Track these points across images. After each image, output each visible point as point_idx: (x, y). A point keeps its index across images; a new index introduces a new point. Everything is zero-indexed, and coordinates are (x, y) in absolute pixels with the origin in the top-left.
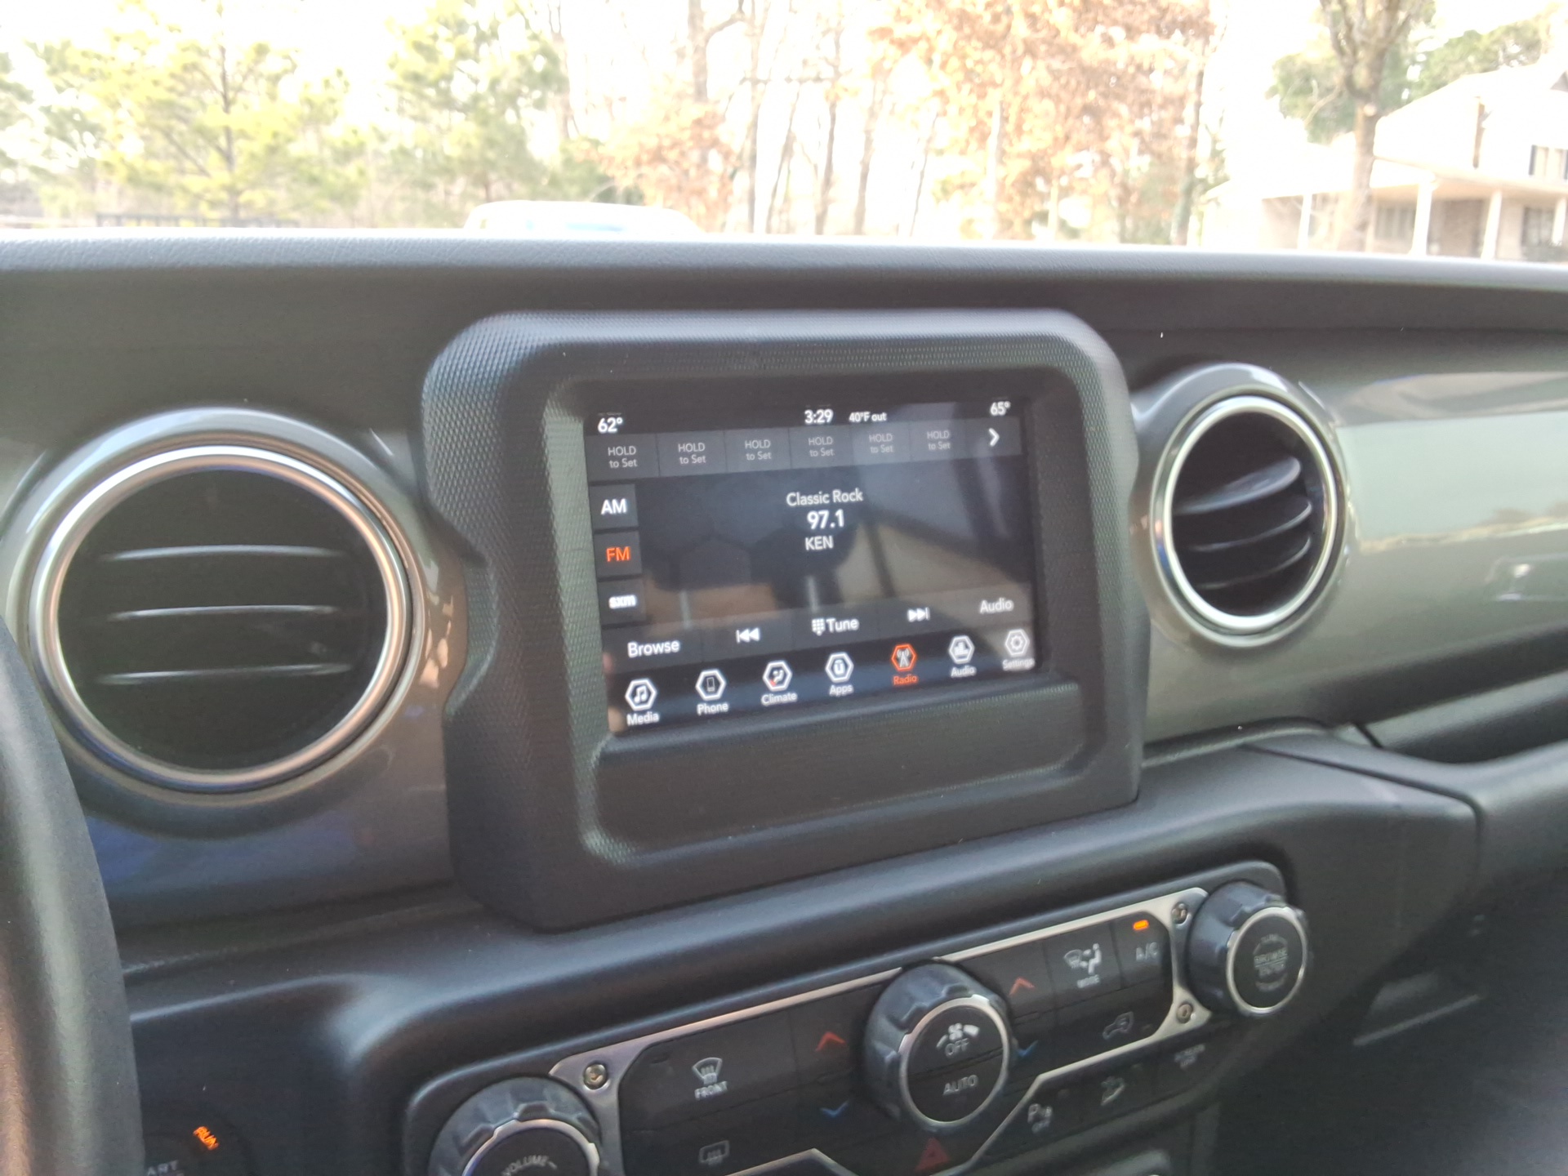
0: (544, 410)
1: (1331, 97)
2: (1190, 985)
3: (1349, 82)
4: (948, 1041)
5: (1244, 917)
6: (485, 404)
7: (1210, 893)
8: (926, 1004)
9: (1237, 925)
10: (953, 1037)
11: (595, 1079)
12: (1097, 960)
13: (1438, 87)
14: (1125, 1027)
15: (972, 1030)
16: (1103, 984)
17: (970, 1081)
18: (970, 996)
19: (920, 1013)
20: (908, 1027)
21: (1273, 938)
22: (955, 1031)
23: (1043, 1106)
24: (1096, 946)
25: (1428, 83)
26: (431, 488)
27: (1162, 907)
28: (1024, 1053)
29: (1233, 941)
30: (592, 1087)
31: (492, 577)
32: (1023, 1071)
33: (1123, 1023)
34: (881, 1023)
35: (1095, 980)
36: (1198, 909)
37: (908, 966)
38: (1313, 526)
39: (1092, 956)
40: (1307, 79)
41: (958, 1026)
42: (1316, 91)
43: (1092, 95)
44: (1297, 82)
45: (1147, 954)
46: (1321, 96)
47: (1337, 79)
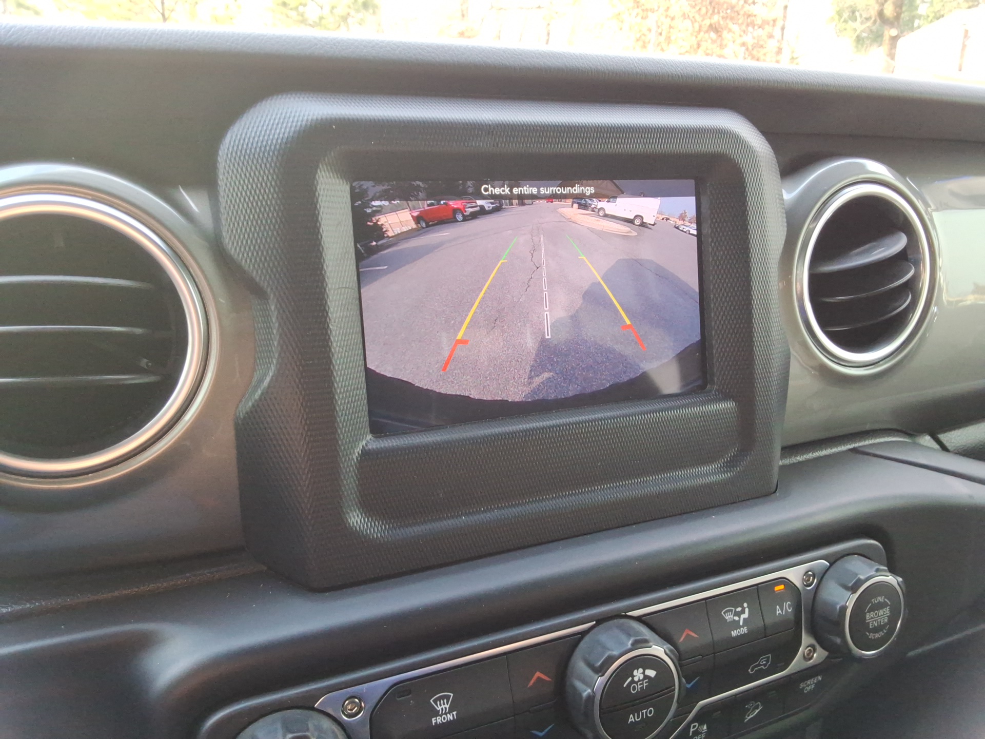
0: (316, 172)
1: (869, 24)
2: (814, 632)
3: (881, 14)
4: (633, 682)
5: (859, 583)
6: (268, 165)
7: (831, 564)
8: (616, 653)
9: (854, 589)
10: (636, 679)
11: (351, 710)
12: (746, 615)
13: (938, 19)
14: (765, 665)
15: (651, 673)
16: (750, 632)
17: (649, 712)
18: (650, 647)
19: (611, 660)
20: (600, 671)
21: (881, 599)
22: (638, 674)
23: (701, 724)
24: (745, 605)
25: (932, 15)
26: (224, 234)
27: (795, 575)
28: (689, 686)
29: (851, 601)
30: (349, 716)
31: (273, 308)
32: (688, 699)
33: (763, 662)
34: (579, 665)
35: (744, 630)
36: (822, 575)
37: (601, 620)
38: (911, 287)
39: (743, 612)
40: (853, 12)
41: (641, 670)
42: (859, 20)
43: (716, 18)
44: (846, 15)
45: (784, 610)
46: (862, 23)
47: (873, 12)
